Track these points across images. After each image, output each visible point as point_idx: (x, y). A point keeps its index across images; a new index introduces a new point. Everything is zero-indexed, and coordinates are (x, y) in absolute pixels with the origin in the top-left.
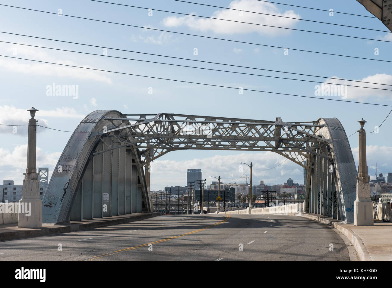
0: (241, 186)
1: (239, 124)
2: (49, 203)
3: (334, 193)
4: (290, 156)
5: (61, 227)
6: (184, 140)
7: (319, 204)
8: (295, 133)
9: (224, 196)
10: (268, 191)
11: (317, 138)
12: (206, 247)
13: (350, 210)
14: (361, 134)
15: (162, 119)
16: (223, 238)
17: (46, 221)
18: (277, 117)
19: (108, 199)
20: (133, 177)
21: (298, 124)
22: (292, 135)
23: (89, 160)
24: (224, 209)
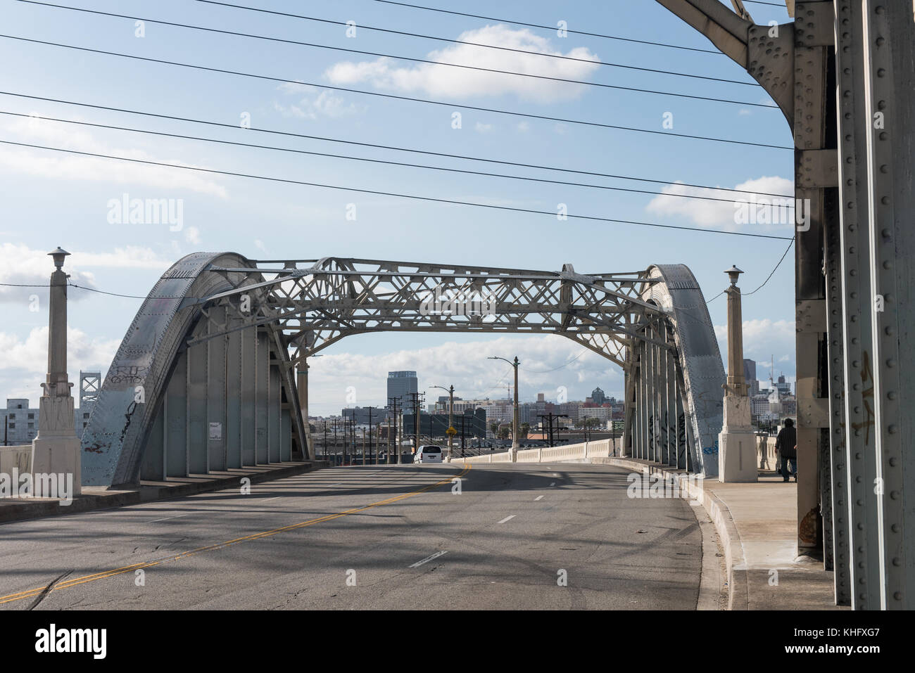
0: (497, 404)
1: (487, 278)
2: (95, 444)
3: (680, 417)
4: (592, 343)
5: (121, 494)
6: (377, 312)
7: (652, 440)
8: (600, 295)
9: (463, 426)
10: (550, 414)
11: (644, 306)
12: (413, 530)
13: (711, 450)
14: (731, 297)
15: (330, 269)
16: (451, 512)
17: (89, 481)
18: (566, 263)
19: (219, 435)
20: (271, 388)
21: (608, 277)
22: (595, 299)
23: (180, 354)
24: (463, 451)
